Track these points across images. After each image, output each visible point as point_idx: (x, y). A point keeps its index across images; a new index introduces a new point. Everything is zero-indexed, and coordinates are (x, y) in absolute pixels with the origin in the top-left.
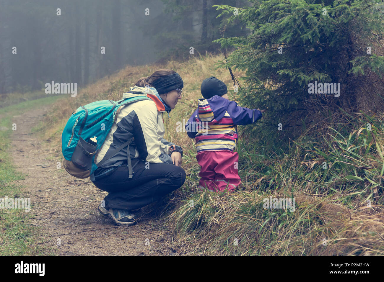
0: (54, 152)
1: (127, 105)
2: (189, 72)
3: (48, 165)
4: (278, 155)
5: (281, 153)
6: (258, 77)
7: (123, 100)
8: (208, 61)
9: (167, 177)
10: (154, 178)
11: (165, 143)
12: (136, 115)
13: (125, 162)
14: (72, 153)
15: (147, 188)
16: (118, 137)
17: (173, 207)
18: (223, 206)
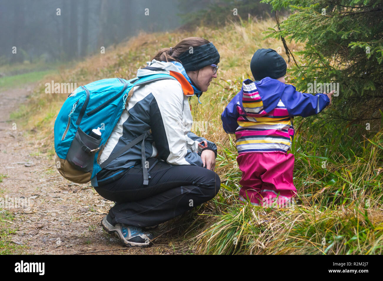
0: (41, 146)
1: (142, 86)
2: (225, 42)
3: (33, 164)
4: (347, 158)
5: (351, 155)
6: (322, 51)
7: (138, 78)
8: (252, 29)
9: (195, 185)
10: (179, 185)
11: (194, 138)
12: (154, 100)
13: (139, 162)
14: (68, 148)
15: (168, 199)
16: (130, 129)
17: (203, 224)
18: (271, 224)
